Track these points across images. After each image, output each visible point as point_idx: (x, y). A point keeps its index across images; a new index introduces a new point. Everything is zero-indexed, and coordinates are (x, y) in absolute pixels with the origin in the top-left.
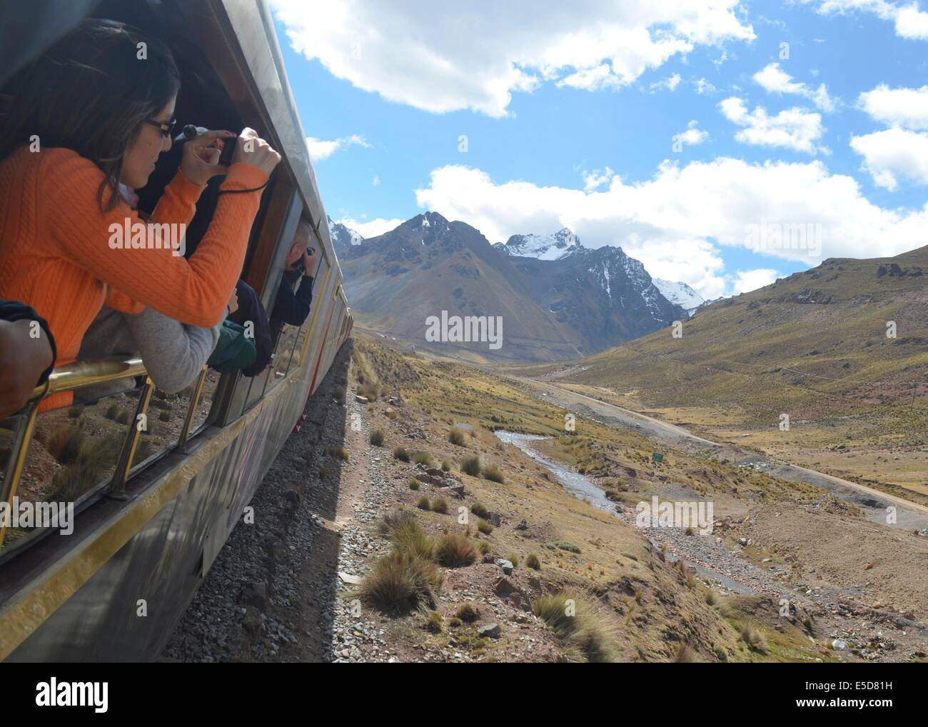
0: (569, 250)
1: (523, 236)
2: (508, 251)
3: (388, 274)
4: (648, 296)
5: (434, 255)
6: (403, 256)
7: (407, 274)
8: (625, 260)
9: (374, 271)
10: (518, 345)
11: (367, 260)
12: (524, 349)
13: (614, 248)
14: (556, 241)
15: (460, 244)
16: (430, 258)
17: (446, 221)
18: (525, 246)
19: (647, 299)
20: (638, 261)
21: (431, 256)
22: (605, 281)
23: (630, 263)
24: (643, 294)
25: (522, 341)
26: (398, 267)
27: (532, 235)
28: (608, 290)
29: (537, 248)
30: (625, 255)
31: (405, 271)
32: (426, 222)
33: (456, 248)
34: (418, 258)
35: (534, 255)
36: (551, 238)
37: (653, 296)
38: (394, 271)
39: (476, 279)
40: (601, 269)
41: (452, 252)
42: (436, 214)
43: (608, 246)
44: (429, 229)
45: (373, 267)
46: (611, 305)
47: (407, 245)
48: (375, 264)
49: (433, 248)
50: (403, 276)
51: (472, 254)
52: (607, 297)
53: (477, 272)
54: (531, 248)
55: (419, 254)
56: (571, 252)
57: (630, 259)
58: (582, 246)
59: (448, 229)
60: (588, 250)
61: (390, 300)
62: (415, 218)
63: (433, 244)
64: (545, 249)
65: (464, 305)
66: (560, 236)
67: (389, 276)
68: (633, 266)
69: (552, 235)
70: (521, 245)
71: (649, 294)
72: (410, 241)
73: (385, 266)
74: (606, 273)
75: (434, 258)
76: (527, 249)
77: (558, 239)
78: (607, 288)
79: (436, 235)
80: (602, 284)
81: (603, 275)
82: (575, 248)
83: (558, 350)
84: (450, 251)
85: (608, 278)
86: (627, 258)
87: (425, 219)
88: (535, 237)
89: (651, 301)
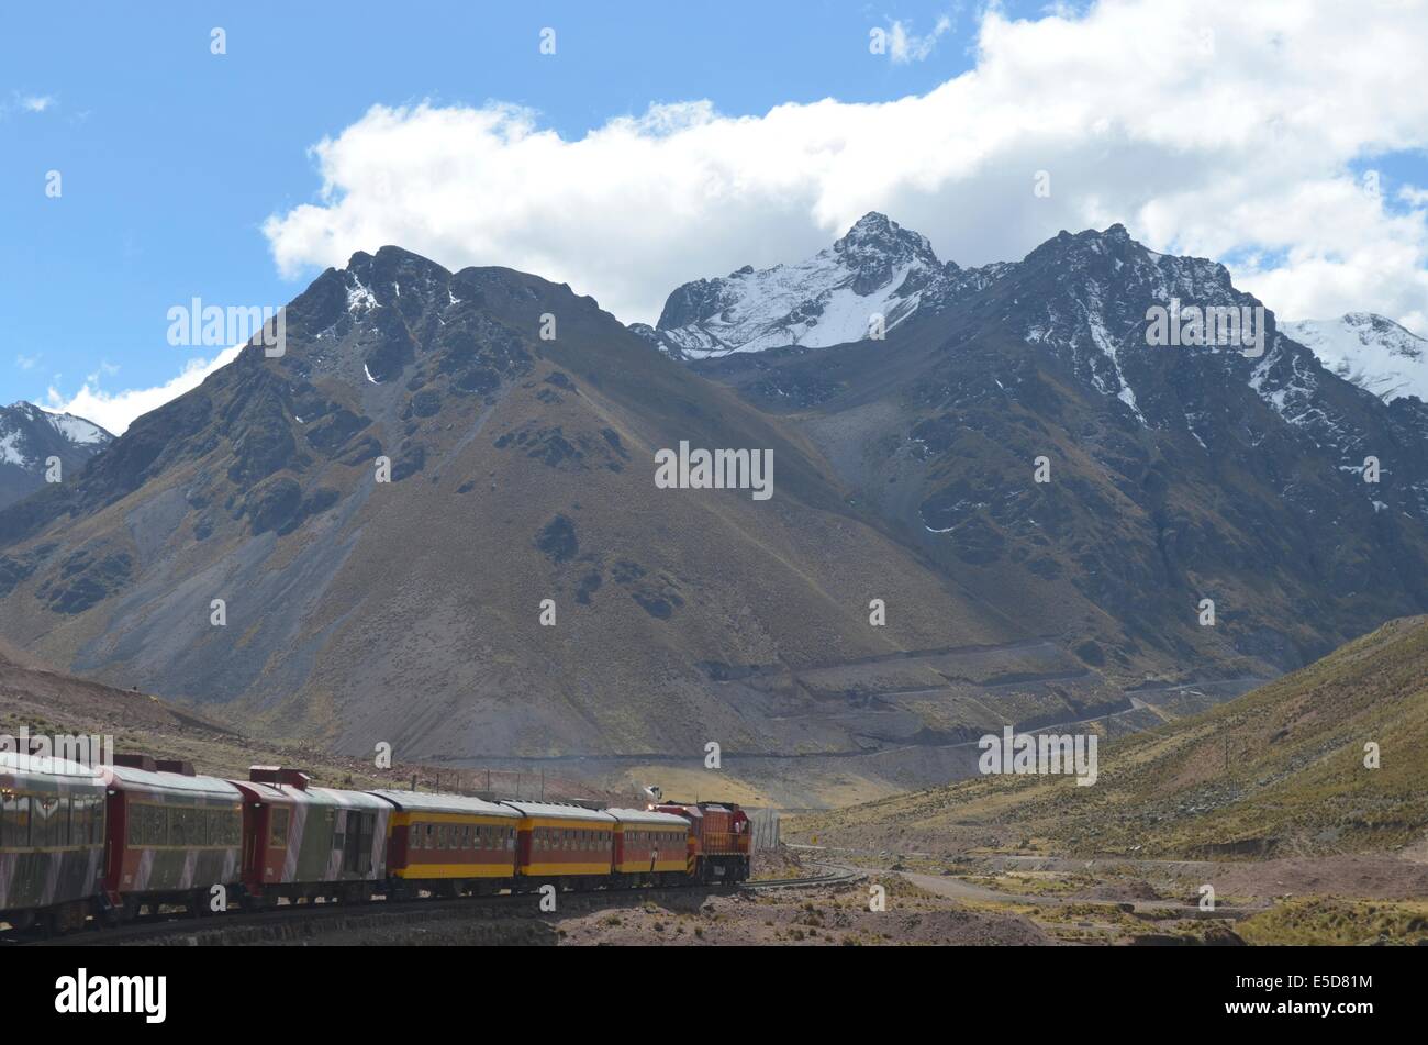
0: (903, 291)
1: (717, 283)
2: (676, 348)
3: (258, 529)
4: (1275, 388)
5: (427, 412)
6: (302, 445)
7: (335, 511)
8: (1147, 270)
9: (203, 532)
10: (852, 694)
11: (161, 490)
12: (879, 703)
13: (1091, 234)
14: (843, 272)
15: (517, 344)
16: (411, 430)
17: (438, 271)
18: (734, 316)
19: (1278, 398)
20: (1202, 262)
21: (415, 418)
22: (1104, 363)
23: (1170, 276)
24: (1255, 383)
25: (865, 676)
26: (293, 494)
27: (747, 270)
28: (1127, 396)
29: (783, 313)
30: (1142, 251)
31: (325, 501)
32: (360, 296)
33: (502, 364)
34: (367, 440)
35: (779, 341)
36: (824, 263)
37: (1300, 383)
38: (285, 512)
39: (615, 468)
40: (1073, 322)
41: (494, 382)
42: (390, 254)
43: (1064, 234)
44: (380, 317)
45: (193, 517)
46: (1156, 454)
47: (309, 398)
48: (198, 503)
49: (413, 386)
50: (321, 523)
51: (572, 377)
52: (1129, 424)
53: (613, 438)
54: (761, 319)
55: (367, 422)
56: (914, 300)
57: (1166, 260)
58: (952, 265)
59: (454, 301)
60: (985, 272)
61: (296, 630)
62: (315, 287)
63: (409, 371)
64: (811, 311)
65: (594, 581)
66: (854, 249)
67: (270, 533)
68: (1188, 283)
69: (823, 253)
70: (717, 319)
71: (1279, 376)
72: (317, 379)
73: (242, 499)
74: (1099, 332)
75: (428, 423)
76: (744, 328)
77: (851, 260)
78: (1119, 389)
79: (413, 332)
80: (1098, 381)
81: (1089, 346)
82: (930, 279)
83: (1016, 678)
84: (484, 383)
85: (1111, 351)
86: (1155, 259)
87: (352, 285)
88: (764, 274)
89: (1294, 404)
